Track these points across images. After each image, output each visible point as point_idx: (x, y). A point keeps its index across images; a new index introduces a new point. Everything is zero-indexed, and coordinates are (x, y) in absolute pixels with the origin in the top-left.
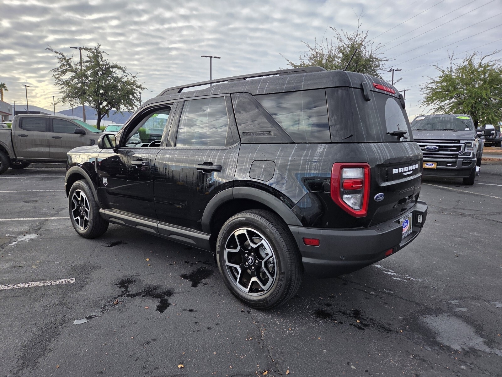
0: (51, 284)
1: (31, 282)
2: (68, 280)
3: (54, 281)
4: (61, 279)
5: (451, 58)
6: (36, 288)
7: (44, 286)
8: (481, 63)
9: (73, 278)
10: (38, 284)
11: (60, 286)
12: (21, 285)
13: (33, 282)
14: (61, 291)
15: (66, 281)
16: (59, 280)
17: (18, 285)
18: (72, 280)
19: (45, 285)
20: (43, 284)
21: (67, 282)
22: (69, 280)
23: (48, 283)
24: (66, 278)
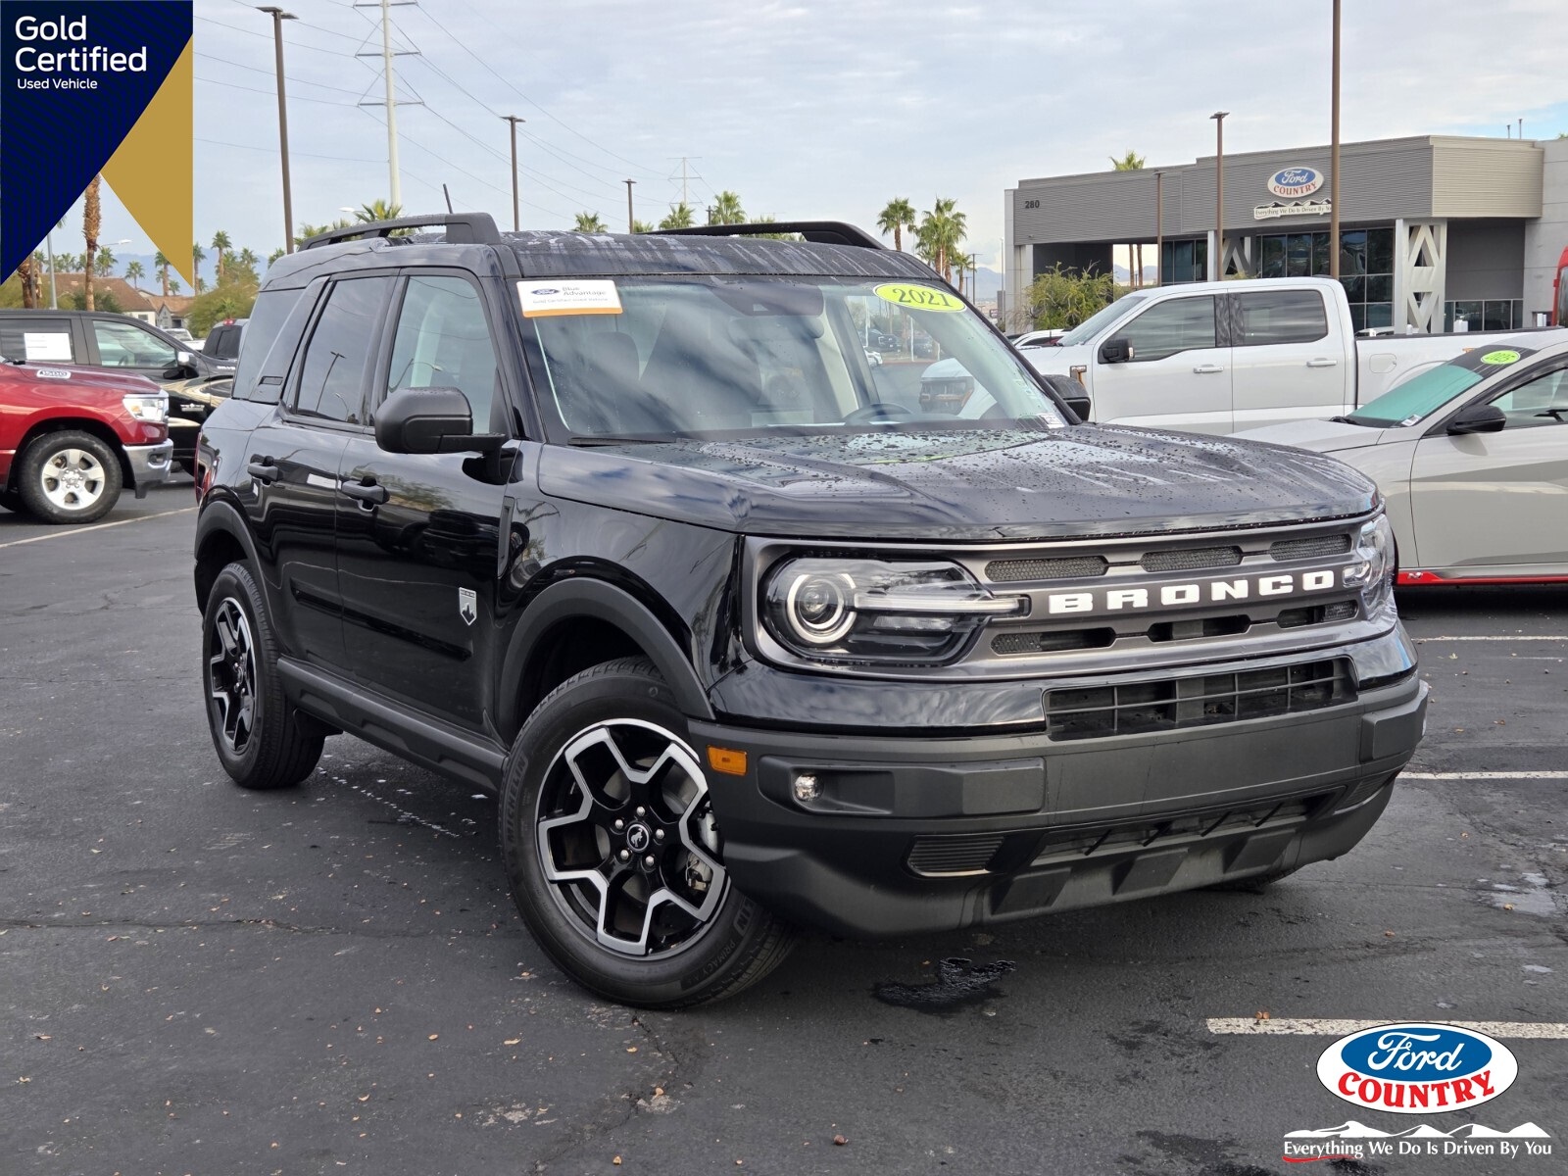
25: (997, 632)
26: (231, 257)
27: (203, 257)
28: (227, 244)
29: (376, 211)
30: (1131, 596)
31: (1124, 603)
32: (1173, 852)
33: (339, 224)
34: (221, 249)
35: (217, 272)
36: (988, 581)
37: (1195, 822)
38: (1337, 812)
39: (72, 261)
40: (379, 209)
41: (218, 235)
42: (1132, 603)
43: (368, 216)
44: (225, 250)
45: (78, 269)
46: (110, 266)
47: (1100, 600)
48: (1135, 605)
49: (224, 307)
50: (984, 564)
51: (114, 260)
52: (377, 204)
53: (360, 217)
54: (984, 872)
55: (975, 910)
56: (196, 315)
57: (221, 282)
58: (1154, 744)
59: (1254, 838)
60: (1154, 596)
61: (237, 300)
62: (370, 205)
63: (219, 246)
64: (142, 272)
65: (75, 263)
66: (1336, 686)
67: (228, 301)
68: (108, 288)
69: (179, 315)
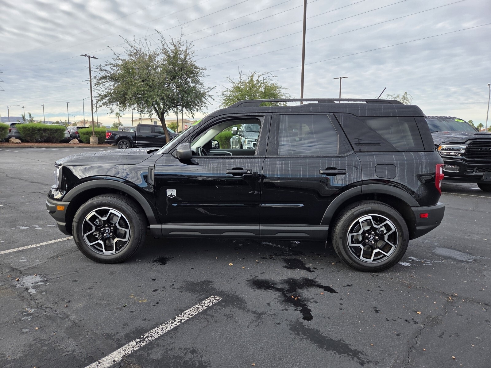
5: (240, 73)
8: (258, 80)
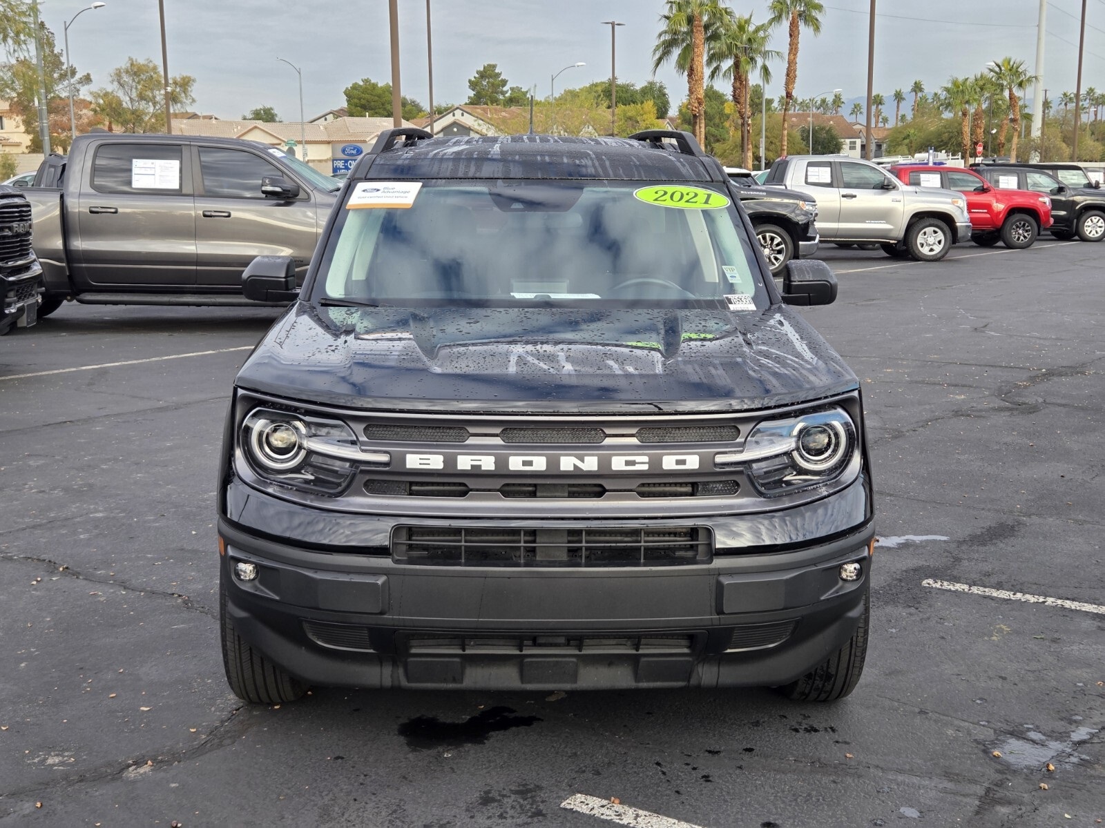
0: (970, 586)
1: (1010, 600)
2: (938, 585)
3: (964, 590)
4: (950, 590)
6: (999, 586)
7: (985, 587)
9: (925, 587)
10: (995, 593)
11: (955, 579)
12: (1032, 599)
13: (1006, 597)
14: (955, 573)
15: (941, 585)
16: (953, 589)
17: (1036, 600)
18: (929, 584)
19: (982, 589)
20: (987, 590)
21: (940, 583)
22: (934, 586)
23: (975, 590)
24: (939, 589)
25: (367, 477)
26: (924, 99)
27: (904, 99)
28: (921, 90)
29: (1003, 66)
30: (480, 460)
31: (472, 466)
32: (560, 659)
33: (979, 76)
34: (916, 94)
35: (913, 110)
36: (365, 439)
37: (562, 640)
38: (729, 651)
39: (816, 103)
40: (1006, 64)
41: (916, 83)
42: (480, 466)
43: (997, 69)
44: (920, 94)
45: (818, 109)
46: (840, 107)
47: (450, 461)
48: (483, 468)
49: (909, 135)
50: (363, 426)
51: (843, 102)
52: (1004, 61)
53: (991, 70)
54: (371, 651)
55: (392, 676)
56: (891, 141)
57: (915, 117)
58: (485, 576)
59: (645, 659)
60: (502, 462)
61: (920, 130)
62: (999, 62)
63: (915, 91)
64: (862, 110)
65: (817, 104)
66: (700, 548)
67: (912, 131)
68: (831, 122)
69: (880, 141)
